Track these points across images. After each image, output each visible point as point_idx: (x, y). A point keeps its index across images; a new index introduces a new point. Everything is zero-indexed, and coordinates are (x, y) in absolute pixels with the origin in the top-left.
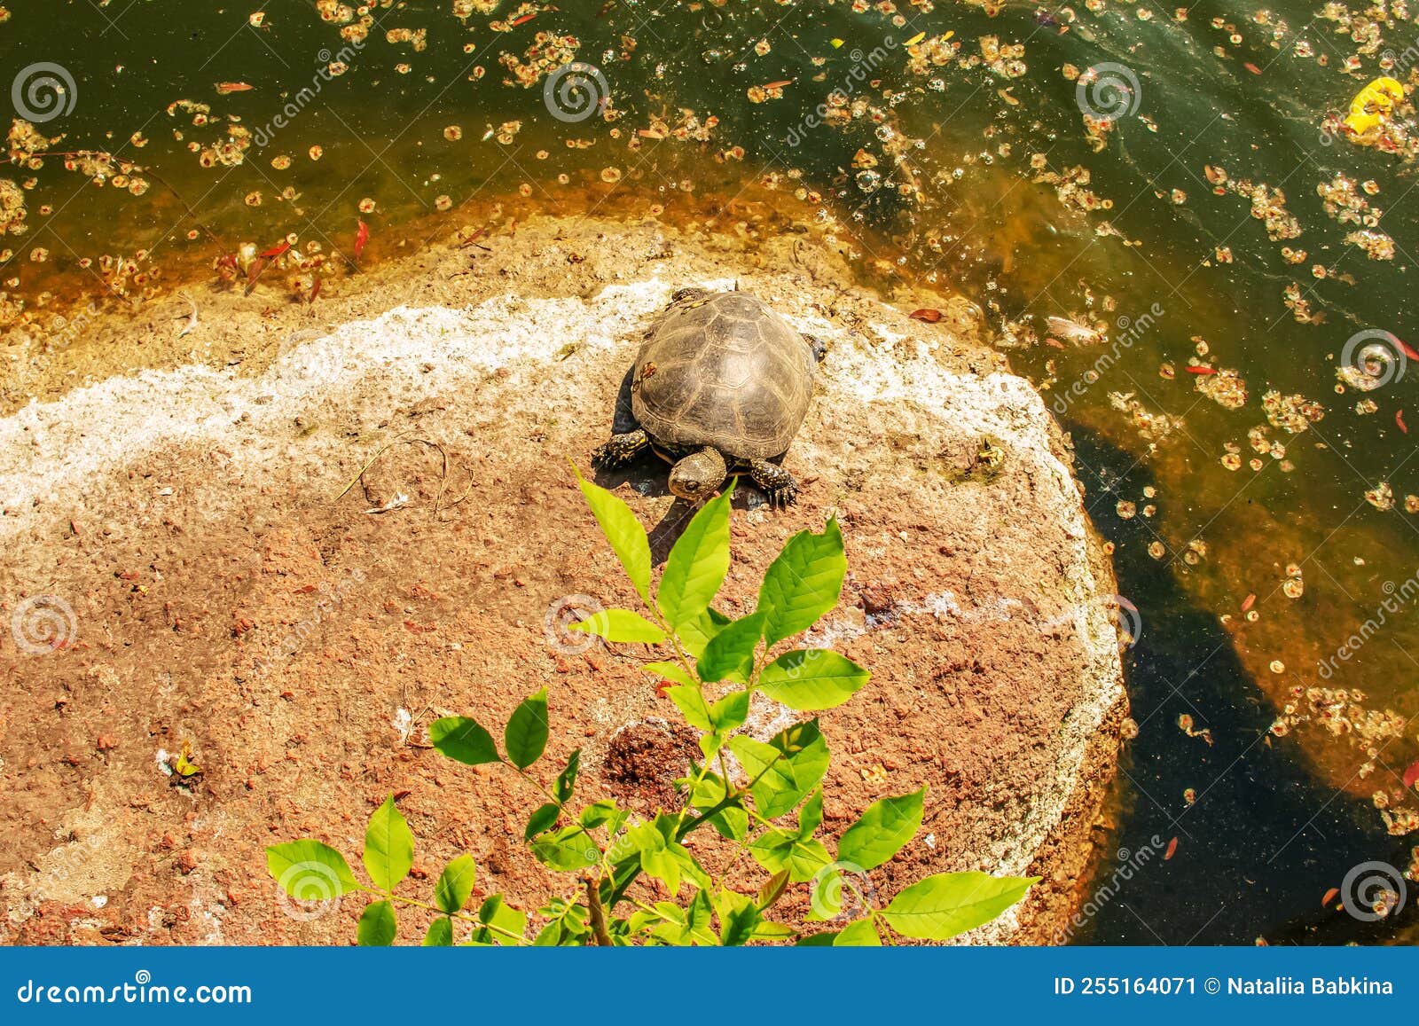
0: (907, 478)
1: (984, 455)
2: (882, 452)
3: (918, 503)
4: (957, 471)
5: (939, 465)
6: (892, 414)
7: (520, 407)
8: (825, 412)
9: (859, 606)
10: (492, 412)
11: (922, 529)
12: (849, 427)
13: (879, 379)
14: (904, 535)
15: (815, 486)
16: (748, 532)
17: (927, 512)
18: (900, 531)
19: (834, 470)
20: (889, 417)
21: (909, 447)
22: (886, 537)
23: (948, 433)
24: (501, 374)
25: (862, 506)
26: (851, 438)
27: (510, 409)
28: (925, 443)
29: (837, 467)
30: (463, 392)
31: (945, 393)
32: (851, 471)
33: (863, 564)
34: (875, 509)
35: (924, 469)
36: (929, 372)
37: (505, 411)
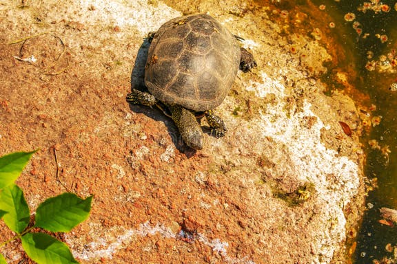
0: (252, 181)
1: (300, 192)
2: (251, 162)
3: (246, 195)
4: (281, 191)
5: (274, 184)
6: (271, 148)
7: (111, 49)
8: (240, 129)
9: (180, 224)
10: (99, 44)
11: (238, 208)
12: (245, 142)
13: (283, 128)
14: (226, 205)
15: (204, 160)
16: (156, 162)
17: (246, 202)
18: (226, 202)
19: (221, 157)
20: (268, 149)
21: (265, 167)
22: (216, 202)
23: (290, 171)
24: (116, 29)
25: (216, 181)
26: (241, 147)
27: (106, 47)
28: (275, 170)
29: (224, 157)
30: (95, 28)
31: (308, 152)
32: (230, 162)
33: (195, 207)
34: (222, 186)
35: (265, 182)
36: (310, 139)
37: (104, 47)
